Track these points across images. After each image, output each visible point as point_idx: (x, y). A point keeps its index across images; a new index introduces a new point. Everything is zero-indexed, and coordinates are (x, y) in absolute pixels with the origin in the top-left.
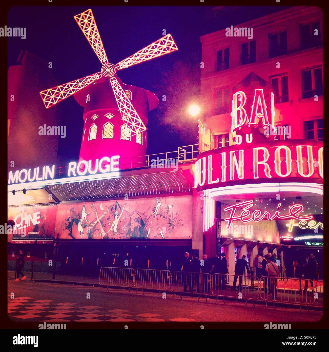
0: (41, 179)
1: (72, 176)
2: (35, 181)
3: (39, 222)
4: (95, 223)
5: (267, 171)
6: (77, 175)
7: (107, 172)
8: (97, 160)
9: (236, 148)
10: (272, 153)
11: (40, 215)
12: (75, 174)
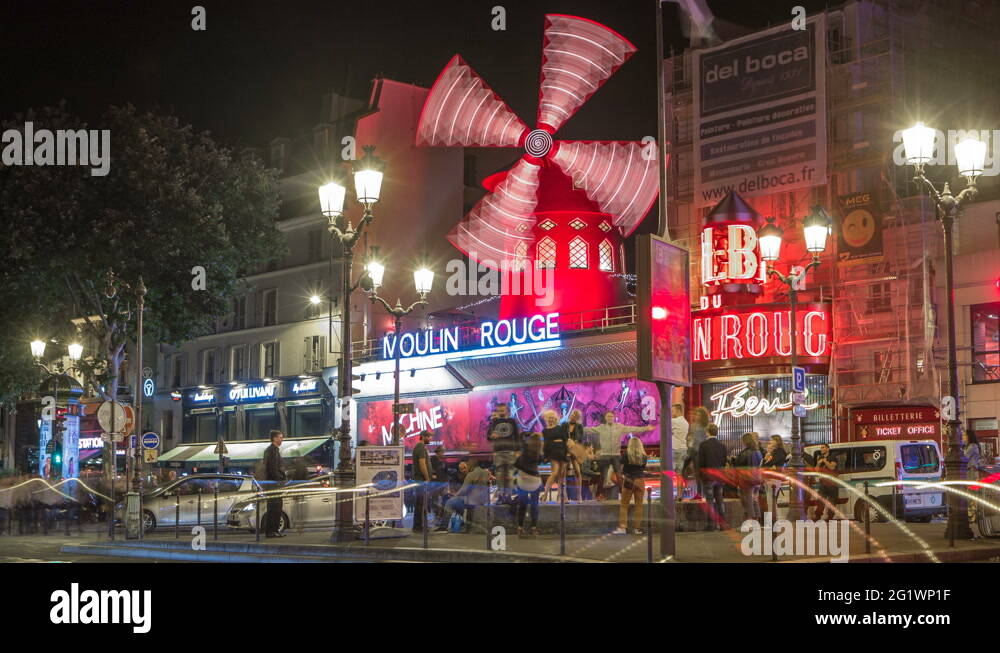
0: (437, 350)
1: (487, 345)
2: (428, 353)
3: (440, 425)
4: (533, 422)
5: (738, 348)
6: (496, 345)
7: (542, 340)
8: (525, 320)
9: (702, 314)
10: (743, 322)
11: (441, 412)
12: (492, 343)
